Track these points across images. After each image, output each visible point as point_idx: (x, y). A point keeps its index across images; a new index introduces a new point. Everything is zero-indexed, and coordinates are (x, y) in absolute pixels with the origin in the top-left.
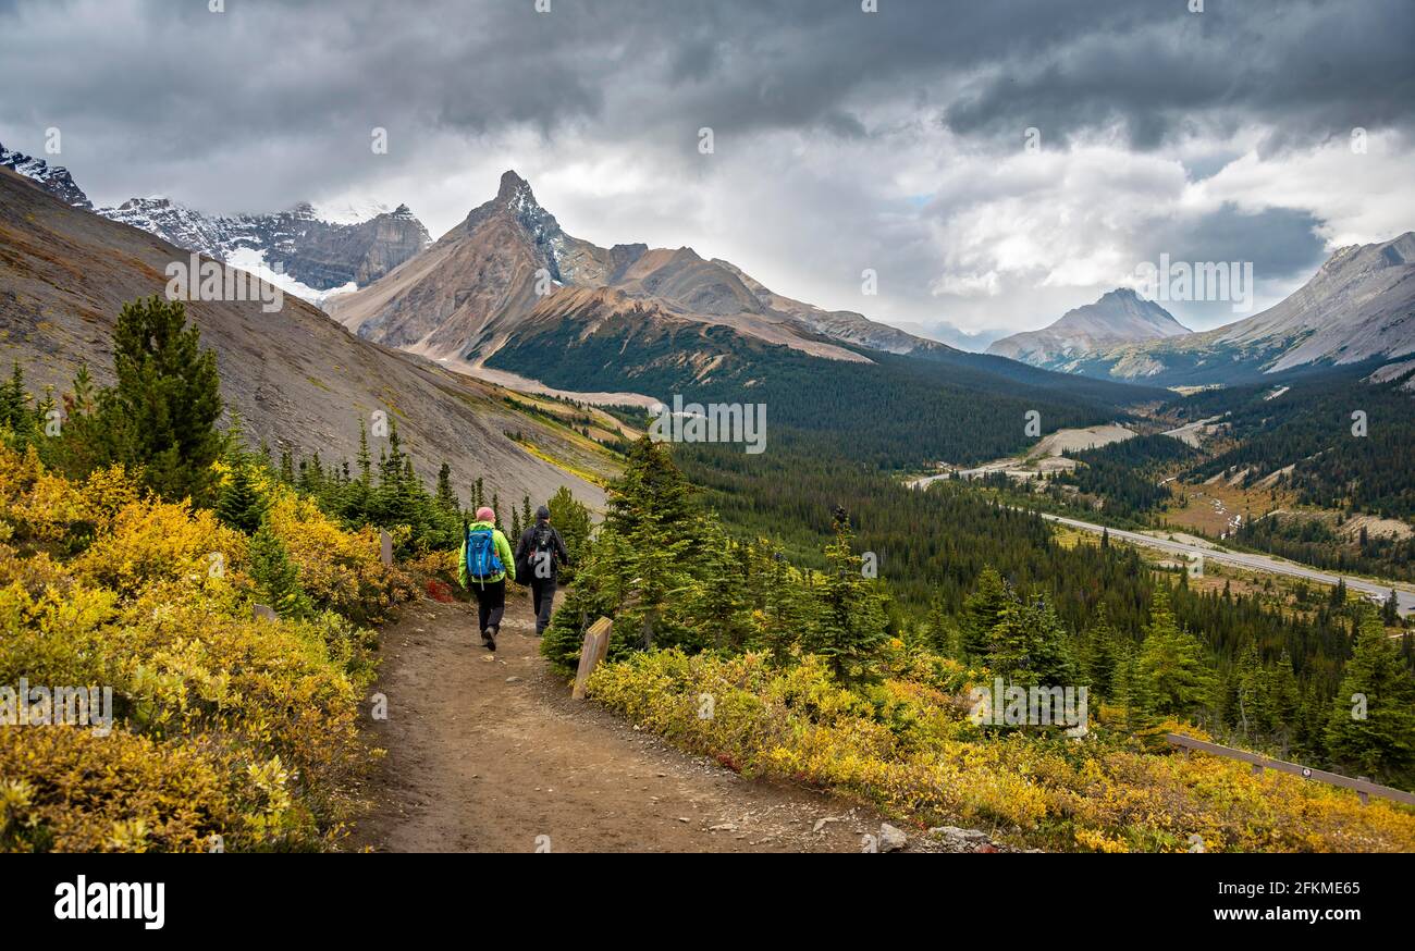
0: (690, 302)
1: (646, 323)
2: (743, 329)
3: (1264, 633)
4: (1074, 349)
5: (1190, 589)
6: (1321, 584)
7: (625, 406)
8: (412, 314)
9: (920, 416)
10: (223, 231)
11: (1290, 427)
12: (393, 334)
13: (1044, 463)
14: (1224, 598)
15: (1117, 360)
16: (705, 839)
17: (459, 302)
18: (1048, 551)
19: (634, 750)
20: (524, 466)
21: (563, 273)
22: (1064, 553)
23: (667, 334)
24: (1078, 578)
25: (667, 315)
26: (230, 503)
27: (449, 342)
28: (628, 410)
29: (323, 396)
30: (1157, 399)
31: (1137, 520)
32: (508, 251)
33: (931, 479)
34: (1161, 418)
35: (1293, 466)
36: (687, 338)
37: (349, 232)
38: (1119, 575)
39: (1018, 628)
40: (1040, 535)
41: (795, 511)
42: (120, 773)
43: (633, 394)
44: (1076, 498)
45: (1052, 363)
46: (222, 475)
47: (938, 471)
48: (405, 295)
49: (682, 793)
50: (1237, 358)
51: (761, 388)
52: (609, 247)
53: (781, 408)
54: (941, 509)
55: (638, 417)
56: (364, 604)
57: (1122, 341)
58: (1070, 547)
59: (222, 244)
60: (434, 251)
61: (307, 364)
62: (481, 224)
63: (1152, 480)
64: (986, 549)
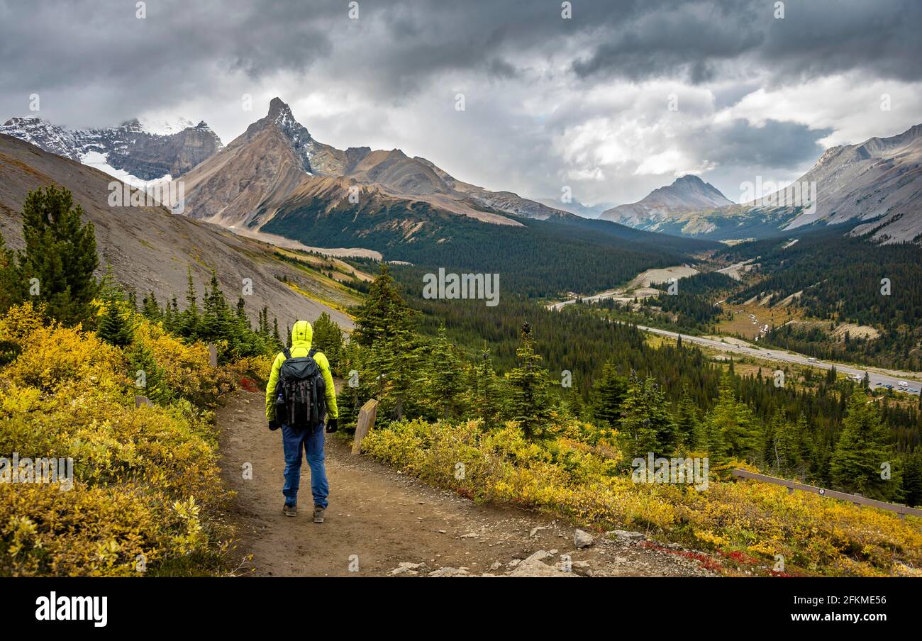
0: (400, 186)
1: (370, 201)
2: (436, 204)
3: (784, 402)
4: (657, 216)
5: (736, 374)
6: (820, 369)
7: (357, 257)
8: (210, 196)
9: (556, 261)
10: (77, 140)
11: (799, 267)
12: (197, 210)
13: (638, 292)
14: (758, 380)
15: (686, 223)
16: (458, 544)
17: (242, 188)
18: (642, 351)
19: (400, 487)
20: (289, 299)
21: (313, 167)
22: (653, 351)
23: (385, 208)
24: (662, 368)
25: (385, 195)
26: (107, 327)
27: (236, 215)
28: (359, 260)
29: (150, 253)
30: (711, 249)
31: (700, 329)
32: (276, 153)
33: (564, 303)
34: (715, 261)
35: (801, 292)
36: (399, 211)
37: (166, 140)
38: (689, 366)
39: (640, 401)
40: (636, 339)
41: (473, 326)
42: (83, 510)
43: (363, 249)
44: (660, 315)
45: (642, 225)
46: (98, 308)
47: (568, 298)
48: (205, 183)
49: (437, 514)
50: (764, 221)
51: (449, 244)
52: (344, 149)
53: (463, 257)
54: (571, 323)
55: (366, 264)
56: (203, 394)
57: (689, 210)
58: (656, 348)
59: (78, 149)
60: (225, 152)
61: (139, 231)
62: (256, 134)
63: (710, 302)
64: (601, 350)
